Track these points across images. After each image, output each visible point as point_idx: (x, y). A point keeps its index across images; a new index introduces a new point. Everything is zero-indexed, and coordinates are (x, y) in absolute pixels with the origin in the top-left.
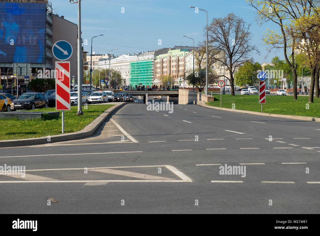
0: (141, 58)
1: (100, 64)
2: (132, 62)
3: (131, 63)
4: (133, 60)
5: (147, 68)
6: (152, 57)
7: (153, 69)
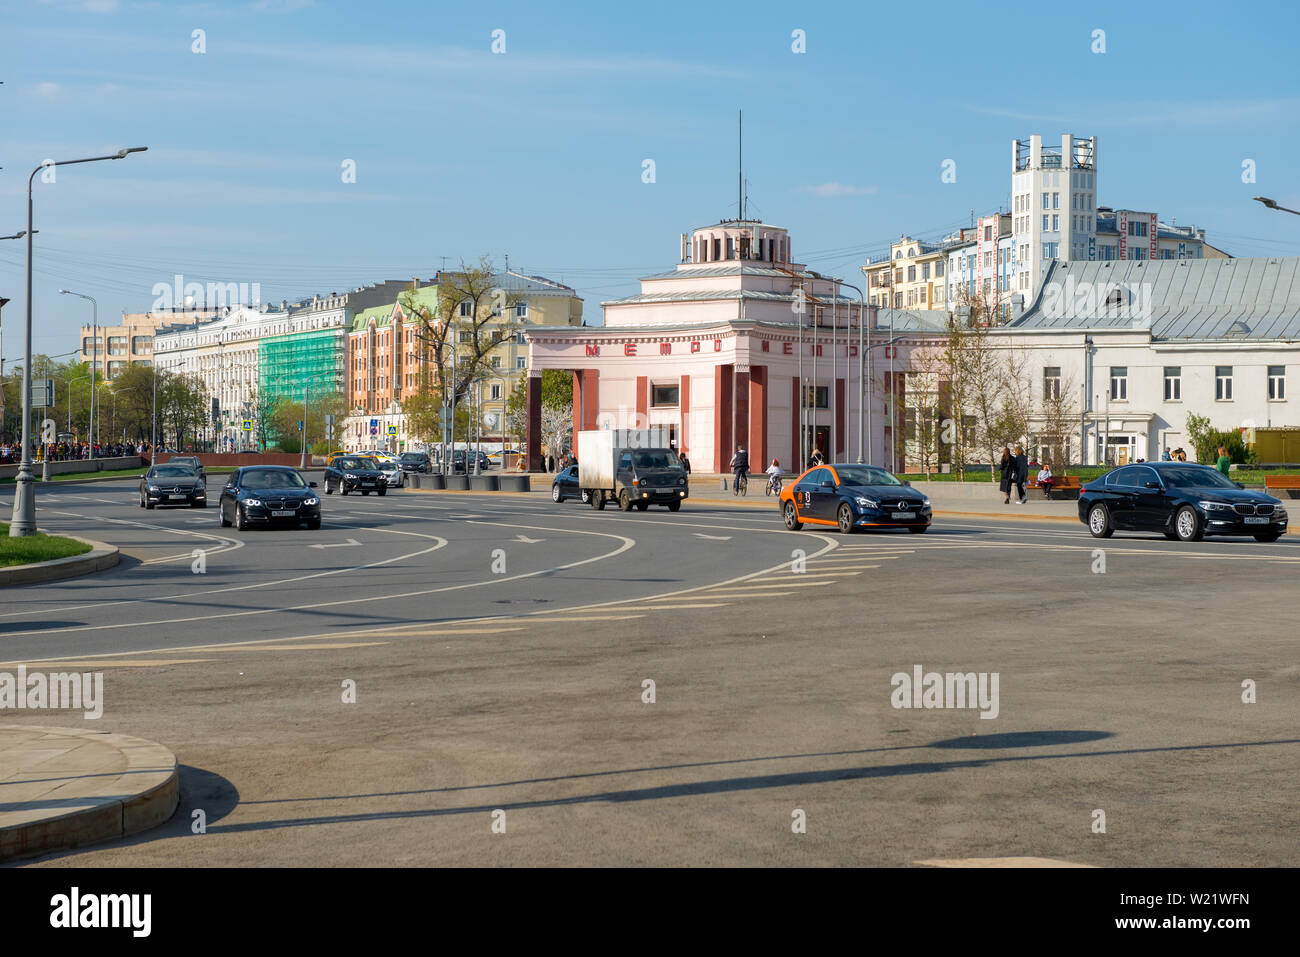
0: (304, 324)
1: (160, 347)
2: (270, 341)
3: (266, 342)
4: (272, 331)
5: (320, 363)
6: (338, 319)
7: (343, 367)
